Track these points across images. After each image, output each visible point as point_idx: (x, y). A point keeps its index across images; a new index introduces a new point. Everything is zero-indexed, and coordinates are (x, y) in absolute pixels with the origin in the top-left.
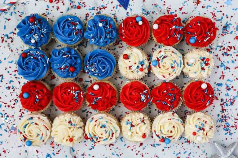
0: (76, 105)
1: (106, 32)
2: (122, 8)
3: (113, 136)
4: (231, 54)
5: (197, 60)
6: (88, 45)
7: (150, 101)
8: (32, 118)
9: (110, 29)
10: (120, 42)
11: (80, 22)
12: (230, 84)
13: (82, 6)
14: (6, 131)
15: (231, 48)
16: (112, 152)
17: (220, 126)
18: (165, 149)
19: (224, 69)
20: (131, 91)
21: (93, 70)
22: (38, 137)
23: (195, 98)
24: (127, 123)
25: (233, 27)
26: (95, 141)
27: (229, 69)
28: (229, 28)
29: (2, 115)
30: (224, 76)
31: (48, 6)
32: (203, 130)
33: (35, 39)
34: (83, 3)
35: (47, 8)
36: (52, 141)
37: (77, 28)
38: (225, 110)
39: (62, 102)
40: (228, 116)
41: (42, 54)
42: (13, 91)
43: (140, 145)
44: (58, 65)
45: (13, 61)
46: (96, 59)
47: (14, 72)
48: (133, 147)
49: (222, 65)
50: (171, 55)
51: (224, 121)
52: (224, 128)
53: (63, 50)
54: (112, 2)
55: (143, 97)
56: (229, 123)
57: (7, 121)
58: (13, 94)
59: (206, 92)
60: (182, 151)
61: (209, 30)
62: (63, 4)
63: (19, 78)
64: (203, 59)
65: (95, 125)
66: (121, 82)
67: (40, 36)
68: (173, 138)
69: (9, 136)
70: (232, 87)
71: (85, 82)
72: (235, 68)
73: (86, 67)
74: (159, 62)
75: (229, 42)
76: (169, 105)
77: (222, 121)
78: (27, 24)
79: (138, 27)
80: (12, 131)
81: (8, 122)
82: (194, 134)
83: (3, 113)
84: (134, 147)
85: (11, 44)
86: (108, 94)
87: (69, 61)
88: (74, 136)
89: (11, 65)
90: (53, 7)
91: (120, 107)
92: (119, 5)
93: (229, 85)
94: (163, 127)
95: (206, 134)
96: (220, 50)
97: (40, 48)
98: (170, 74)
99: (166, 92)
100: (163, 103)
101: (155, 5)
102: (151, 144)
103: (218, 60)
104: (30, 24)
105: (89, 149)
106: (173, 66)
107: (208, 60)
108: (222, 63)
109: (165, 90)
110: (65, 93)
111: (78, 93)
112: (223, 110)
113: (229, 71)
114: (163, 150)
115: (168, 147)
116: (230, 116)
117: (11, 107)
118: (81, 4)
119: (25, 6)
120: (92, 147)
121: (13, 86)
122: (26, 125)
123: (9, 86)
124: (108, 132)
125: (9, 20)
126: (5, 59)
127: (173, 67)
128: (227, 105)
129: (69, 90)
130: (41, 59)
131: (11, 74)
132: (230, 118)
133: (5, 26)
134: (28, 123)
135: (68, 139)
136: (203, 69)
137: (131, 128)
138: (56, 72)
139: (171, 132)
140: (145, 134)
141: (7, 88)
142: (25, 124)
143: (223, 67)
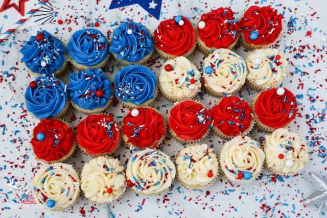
0: (110, 142)
1: (138, 40)
2: (153, 19)
3: (166, 178)
4: (305, 55)
5: (264, 60)
6: (114, 70)
7: (211, 124)
8: (51, 168)
9: (143, 36)
10: (157, 61)
11: (102, 35)
12: (314, 94)
13: (101, 23)
14: (16, 202)
15: (304, 47)
16: (169, 211)
17: (312, 152)
18: (242, 195)
19: (301, 76)
20: (183, 113)
21: (127, 92)
22: (63, 194)
23: (272, 109)
24: (185, 159)
25: (301, 21)
26: (143, 187)
27: (308, 74)
28: (296, 23)
29: (8, 179)
30: (302, 85)
31: (57, 29)
32: (292, 151)
33: (46, 61)
34: (102, 19)
35: (56, 31)
36: (82, 207)
37: (99, 41)
38: (315, 129)
39: (92, 140)
40: (320, 137)
41: (57, 80)
42: (20, 145)
43: (206, 195)
44: (80, 91)
45: (17, 105)
46: (130, 77)
47: (20, 119)
48: (197, 198)
49: (297, 70)
50: (228, 58)
51: (316, 144)
52: (318, 154)
53: (85, 72)
54: (139, 13)
55: (201, 118)
56: (324, 146)
57: (15, 187)
58: (21, 148)
59: (285, 100)
60: (268, 195)
61: (272, 19)
62: (75, 23)
63: (27, 126)
64: (272, 59)
65: (140, 165)
66: (166, 112)
67: (52, 58)
68: (253, 169)
69: (20, 208)
70: (317, 97)
71: (118, 119)
72: (316, 72)
73: (117, 90)
74: (214, 68)
75: (300, 41)
76: (238, 124)
77: (314, 145)
78: (34, 44)
79: (179, 29)
80: (23, 201)
81: (17, 188)
82: (281, 157)
83: (9, 177)
84: (199, 198)
85: (13, 83)
86: (153, 120)
87: (94, 83)
88: (113, 186)
89: (14, 110)
90: (64, 29)
91: (169, 145)
92: (149, 16)
93: (312, 95)
94: (236, 156)
95: (298, 157)
96: (291, 52)
97: (53, 74)
98: (231, 83)
99: (230, 108)
100: (230, 123)
101: (195, 8)
102: (222, 191)
103: (291, 65)
104: (38, 43)
105: (136, 211)
106: (234, 71)
107: (278, 57)
108: (296, 69)
109: (228, 106)
110: (94, 127)
111: (111, 125)
112: (312, 130)
113: (309, 77)
114: (240, 197)
115: (246, 192)
116: (324, 137)
117: (20, 167)
118: (100, 20)
119: (27, 33)
120: (139, 208)
121: (19, 138)
122: (45, 179)
123: (15, 138)
124: (159, 172)
125: (8, 52)
126: (6, 103)
127: (234, 73)
128: (316, 122)
129: (99, 123)
130: (56, 86)
131: (15, 122)
132: (323, 139)
133: (3, 62)
134: (47, 176)
135: (106, 190)
136: (274, 71)
137: (191, 164)
138: (78, 104)
139: (249, 162)
140: (211, 171)
141: (12, 141)
142: (43, 177)
143: (300, 73)
